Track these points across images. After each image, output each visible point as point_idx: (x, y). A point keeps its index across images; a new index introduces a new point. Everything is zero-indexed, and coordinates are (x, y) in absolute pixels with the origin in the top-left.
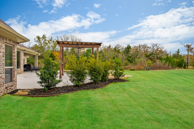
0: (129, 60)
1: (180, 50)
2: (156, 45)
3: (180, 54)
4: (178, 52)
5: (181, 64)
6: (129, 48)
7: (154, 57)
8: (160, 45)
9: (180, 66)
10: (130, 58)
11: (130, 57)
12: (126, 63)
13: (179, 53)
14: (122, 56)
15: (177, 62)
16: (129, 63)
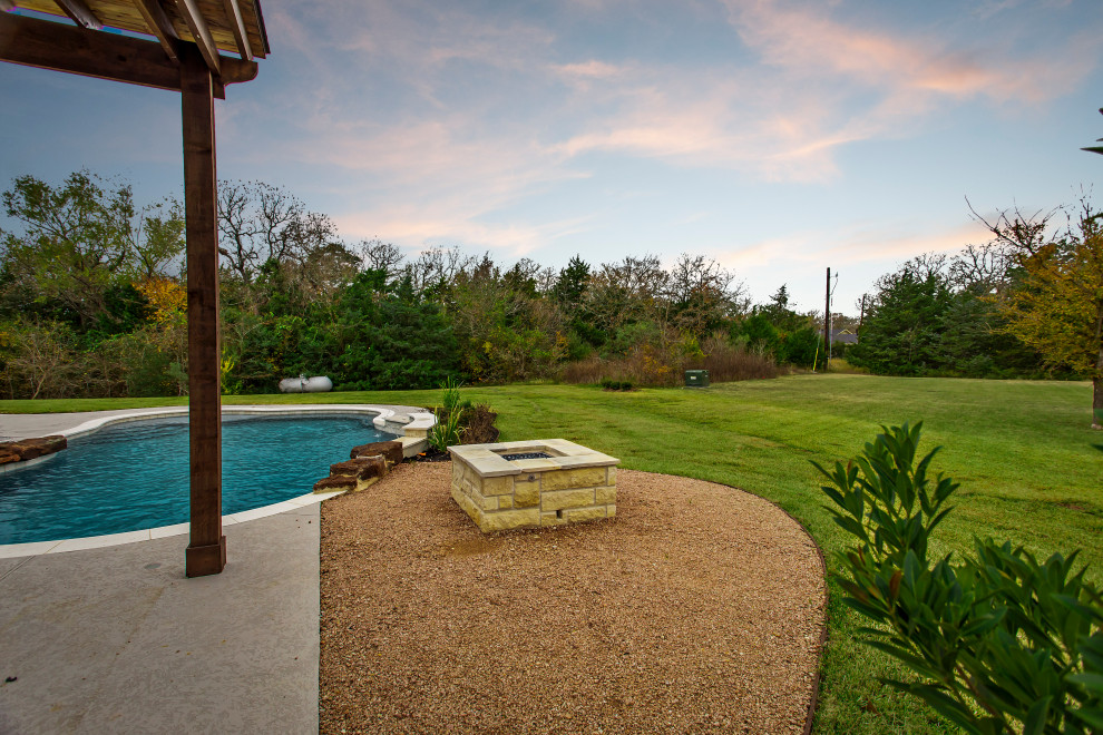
0: (583, 333)
1: (787, 291)
2: (698, 264)
3: (789, 307)
4: (782, 298)
5: (803, 351)
6: (578, 272)
7: (693, 315)
8: (715, 265)
9: (800, 358)
10: (585, 324)
11: (587, 317)
12: (571, 347)
13: (785, 300)
14: (552, 310)
15: (785, 340)
16: (587, 347)
